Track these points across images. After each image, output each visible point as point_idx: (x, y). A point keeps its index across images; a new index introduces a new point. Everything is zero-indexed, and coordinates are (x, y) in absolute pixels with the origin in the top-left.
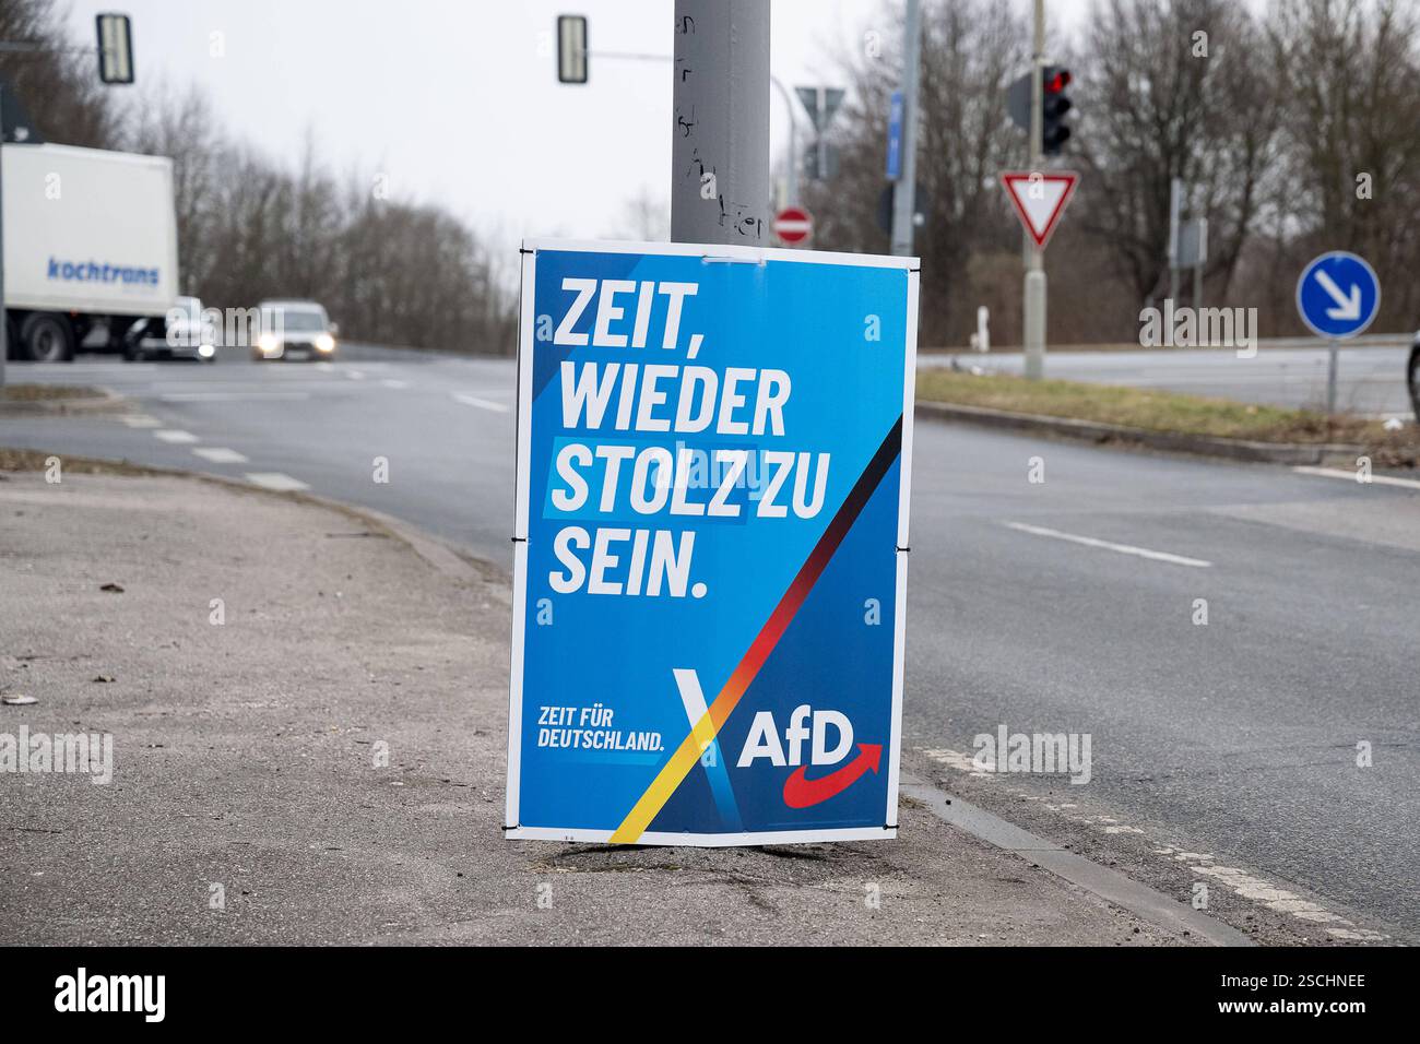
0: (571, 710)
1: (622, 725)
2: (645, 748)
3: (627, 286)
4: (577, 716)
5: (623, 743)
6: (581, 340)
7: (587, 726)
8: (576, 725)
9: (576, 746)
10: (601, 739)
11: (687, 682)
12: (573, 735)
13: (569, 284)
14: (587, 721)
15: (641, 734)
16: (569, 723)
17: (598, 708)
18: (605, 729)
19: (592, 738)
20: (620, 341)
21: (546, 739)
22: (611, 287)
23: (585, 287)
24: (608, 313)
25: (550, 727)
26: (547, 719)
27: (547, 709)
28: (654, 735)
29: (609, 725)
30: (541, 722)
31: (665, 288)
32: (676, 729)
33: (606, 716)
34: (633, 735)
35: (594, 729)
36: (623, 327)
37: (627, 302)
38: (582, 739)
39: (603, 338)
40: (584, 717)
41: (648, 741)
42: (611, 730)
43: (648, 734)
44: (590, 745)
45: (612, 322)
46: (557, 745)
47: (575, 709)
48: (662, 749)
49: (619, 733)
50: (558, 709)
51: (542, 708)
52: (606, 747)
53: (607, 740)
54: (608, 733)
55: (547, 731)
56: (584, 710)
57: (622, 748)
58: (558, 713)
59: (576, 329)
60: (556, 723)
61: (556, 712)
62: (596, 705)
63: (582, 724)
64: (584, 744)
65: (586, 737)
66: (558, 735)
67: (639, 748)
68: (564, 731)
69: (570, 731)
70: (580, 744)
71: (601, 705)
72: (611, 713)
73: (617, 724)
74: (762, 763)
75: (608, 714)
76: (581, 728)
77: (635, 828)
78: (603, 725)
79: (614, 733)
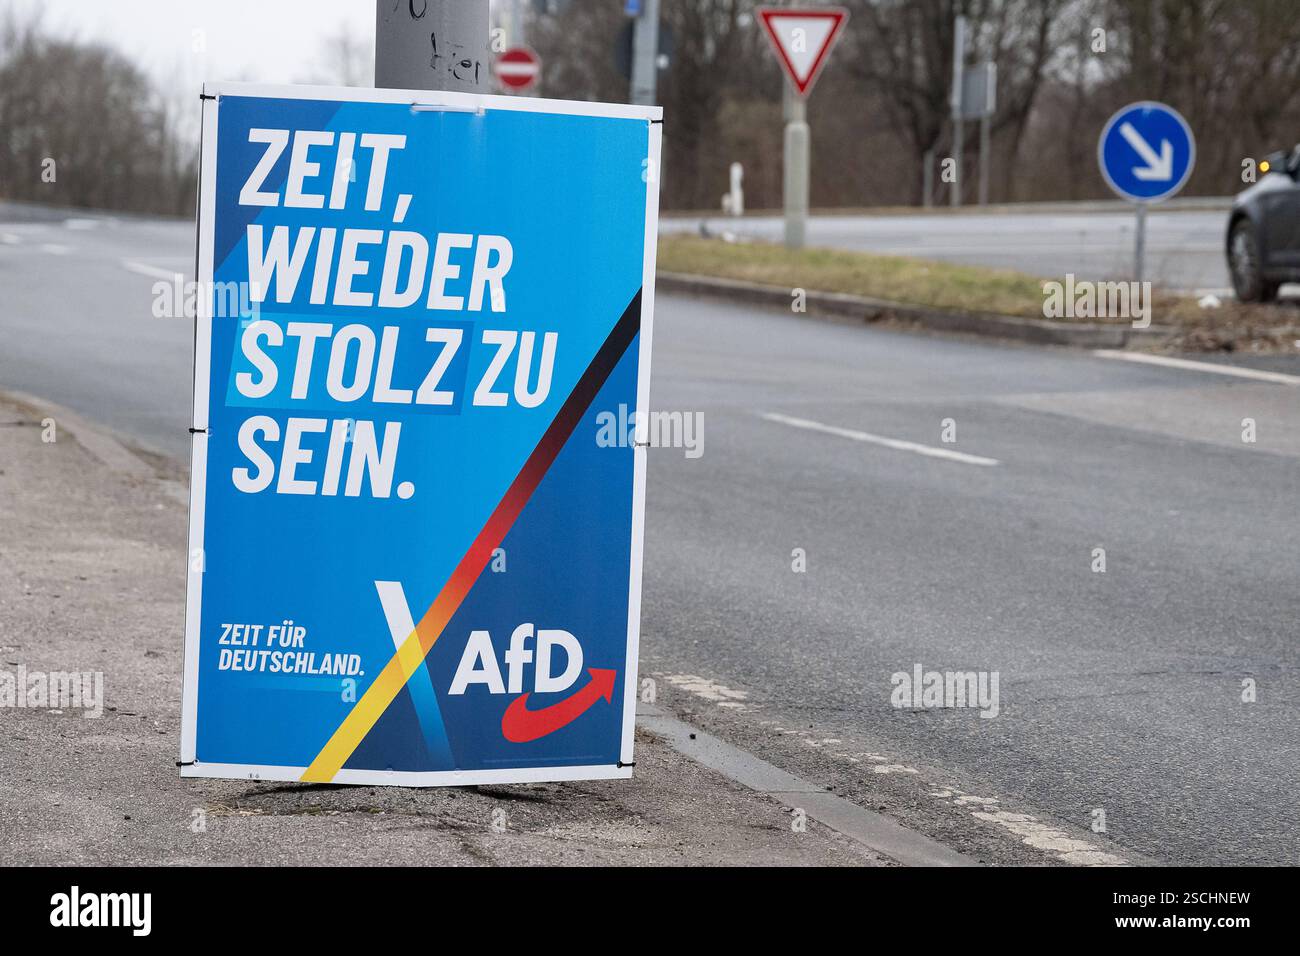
0: (257, 628)
1: (316, 645)
2: (342, 673)
3: (325, 138)
4: (264, 635)
5: (317, 666)
6: (270, 200)
7: (276, 646)
8: (262, 645)
9: (262, 669)
10: (291, 662)
11: (392, 596)
12: (259, 657)
13: (256, 135)
14: (276, 641)
15: (338, 656)
16: (254, 643)
17: (288, 626)
18: (296, 650)
19: (281, 661)
20: (315, 201)
21: (228, 661)
22: (305, 139)
23: (275, 139)
24: (302, 168)
25: (233, 648)
26: (229, 637)
27: (229, 627)
28: (352, 657)
29: (301, 645)
30: (222, 641)
31: (367, 140)
32: (378, 650)
33: (298, 635)
34: (328, 657)
35: (284, 650)
36: (319, 185)
37: (324, 157)
38: (269, 662)
39: (296, 197)
40: (272, 636)
41: (346, 664)
42: (303, 651)
43: (346, 656)
44: (277, 669)
45: (307, 180)
46: (240, 669)
47: (261, 627)
48: (362, 673)
49: (313, 655)
50: (242, 626)
51: (224, 626)
52: (297, 671)
53: (298, 662)
54: (299, 654)
55: (229, 652)
56: (272, 628)
57: (316, 672)
58: (241, 631)
59: (264, 188)
60: (239, 643)
61: (239, 630)
62: (285, 622)
63: (269, 644)
64: (272, 668)
65: (273, 659)
66: (242, 656)
67: (335, 673)
68: (249, 652)
69: (255, 653)
70: (267, 666)
71: (291, 623)
72: (303, 631)
73: (309, 645)
74: (477, 690)
75: (300, 633)
76: (268, 649)
77: (330, 765)
78: (294, 645)
79: (306, 654)
